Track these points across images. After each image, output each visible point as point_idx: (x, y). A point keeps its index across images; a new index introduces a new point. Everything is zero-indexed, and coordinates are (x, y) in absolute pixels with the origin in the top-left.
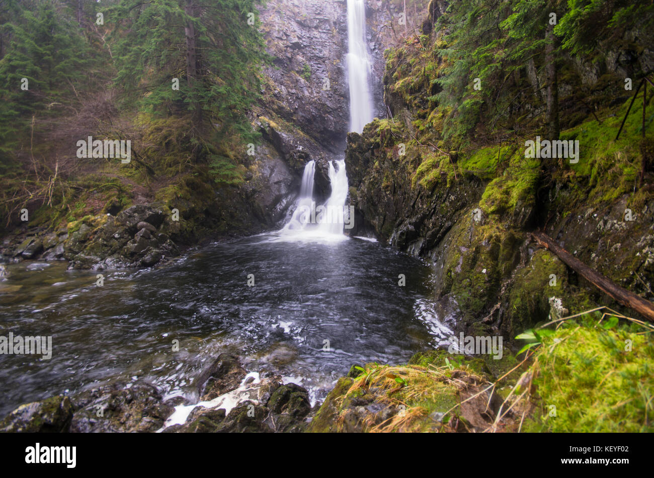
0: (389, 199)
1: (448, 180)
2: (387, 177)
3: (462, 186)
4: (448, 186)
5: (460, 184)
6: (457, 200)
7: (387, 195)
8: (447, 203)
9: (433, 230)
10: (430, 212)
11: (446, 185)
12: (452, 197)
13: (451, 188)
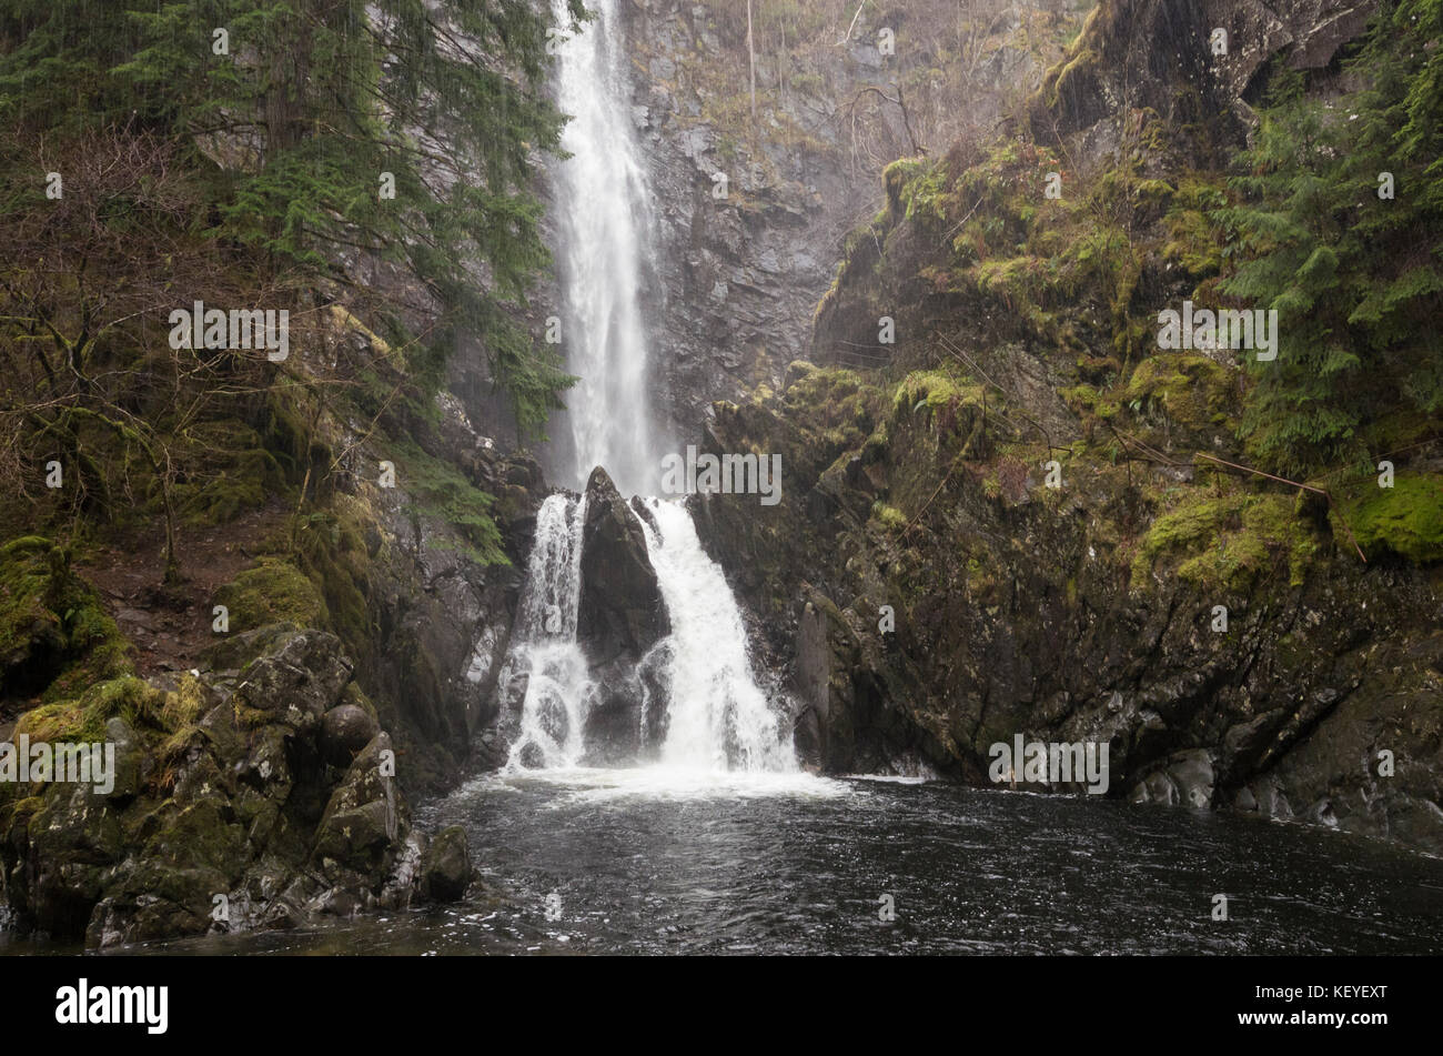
0: (997, 633)
1: (1295, 566)
2: (982, 559)
3: (1342, 584)
4: (1295, 582)
5: (1333, 577)
6: (1333, 623)
7: (988, 619)
8: (1299, 633)
9: (1261, 719)
10: (1241, 661)
11: (1286, 579)
12: (1314, 617)
13: (1305, 588)
